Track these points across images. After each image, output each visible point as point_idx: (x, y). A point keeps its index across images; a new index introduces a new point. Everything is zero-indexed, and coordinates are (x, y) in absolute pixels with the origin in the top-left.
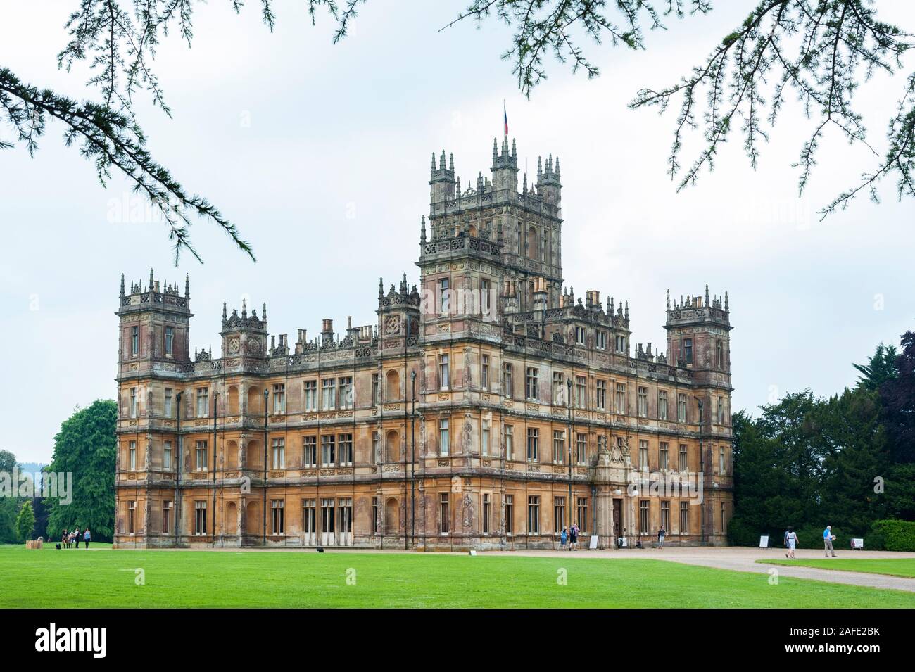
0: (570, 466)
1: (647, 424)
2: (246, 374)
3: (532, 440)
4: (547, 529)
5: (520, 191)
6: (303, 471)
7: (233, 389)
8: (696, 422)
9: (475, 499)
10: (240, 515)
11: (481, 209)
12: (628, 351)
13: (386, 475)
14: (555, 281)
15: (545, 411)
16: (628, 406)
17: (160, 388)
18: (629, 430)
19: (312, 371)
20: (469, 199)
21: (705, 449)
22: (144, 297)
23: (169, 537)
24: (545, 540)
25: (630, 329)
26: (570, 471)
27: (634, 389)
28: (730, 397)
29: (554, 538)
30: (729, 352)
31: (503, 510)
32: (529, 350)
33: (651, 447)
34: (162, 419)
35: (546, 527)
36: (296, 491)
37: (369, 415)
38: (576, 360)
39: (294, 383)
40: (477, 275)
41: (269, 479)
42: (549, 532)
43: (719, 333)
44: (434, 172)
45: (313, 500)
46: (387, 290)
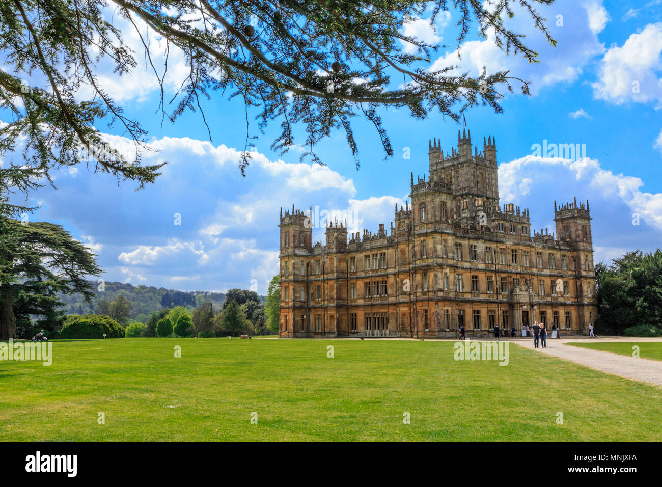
0: (497, 294)
1: (543, 271)
2: (337, 253)
3: (475, 281)
4: (485, 327)
5: (473, 154)
6: (364, 298)
7: (331, 259)
8: (573, 269)
9: (441, 312)
10: (335, 322)
11: (453, 166)
12: (529, 234)
13: (401, 300)
14: (495, 199)
15: (482, 266)
16: (531, 262)
17: (298, 260)
18: (532, 274)
19: (367, 250)
20: (448, 161)
21: (578, 283)
22: (290, 218)
23: (304, 332)
24: (484, 333)
25: (530, 222)
26: (497, 297)
27: (534, 253)
28: (592, 255)
29: (489, 332)
30: (590, 231)
31: (457, 318)
32: (471, 235)
33: (546, 283)
34: (300, 275)
35: (485, 325)
36: (362, 309)
37: (393, 271)
38: (498, 240)
39: (360, 256)
40: (439, 200)
41: (350, 304)
42: (486, 329)
43: (584, 222)
44: (431, 148)
45: (370, 313)
46: (399, 209)
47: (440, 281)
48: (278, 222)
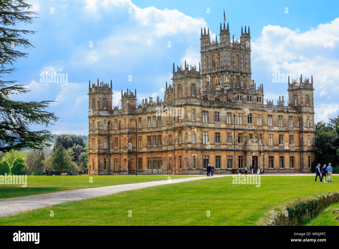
0: (235, 145)
1: (272, 128)
2: (129, 114)
3: (218, 137)
4: (225, 167)
5: (231, 42)
6: (147, 147)
7: (125, 119)
8: (298, 126)
9: (189, 157)
10: (127, 163)
11: (216, 49)
12: (263, 102)
13: (169, 149)
14: (248, 74)
15: (223, 126)
16: (263, 122)
17: (102, 120)
18: (264, 130)
19: (149, 113)
20: (213, 46)
21: (301, 136)
22: (96, 88)
23: (106, 171)
24: (223, 171)
25: (264, 94)
26: (235, 147)
27: (266, 116)
28: (313, 116)
29: (227, 170)
30: (313, 99)
31: (202, 161)
32: (215, 105)
33: (274, 137)
34: (103, 130)
36: (145, 155)
37: (165, 128)
38: (237, 107)
39: (144, 117)
40: (190, 83)
41: (138, 151)
42: (226, 168)
43: (308, 92)
44: (202, 35)
45: (150, 158)
46: (168, 86)
47: (190, 137)
48: (88, 91)
